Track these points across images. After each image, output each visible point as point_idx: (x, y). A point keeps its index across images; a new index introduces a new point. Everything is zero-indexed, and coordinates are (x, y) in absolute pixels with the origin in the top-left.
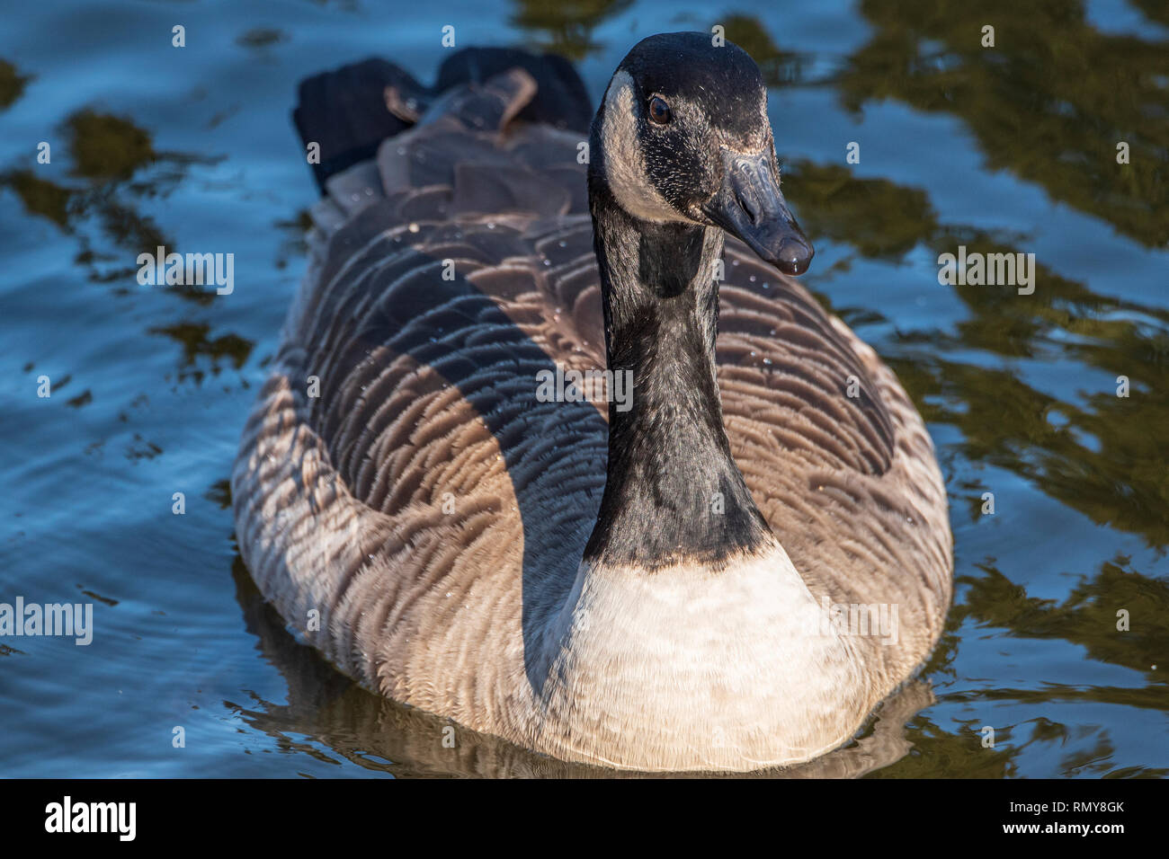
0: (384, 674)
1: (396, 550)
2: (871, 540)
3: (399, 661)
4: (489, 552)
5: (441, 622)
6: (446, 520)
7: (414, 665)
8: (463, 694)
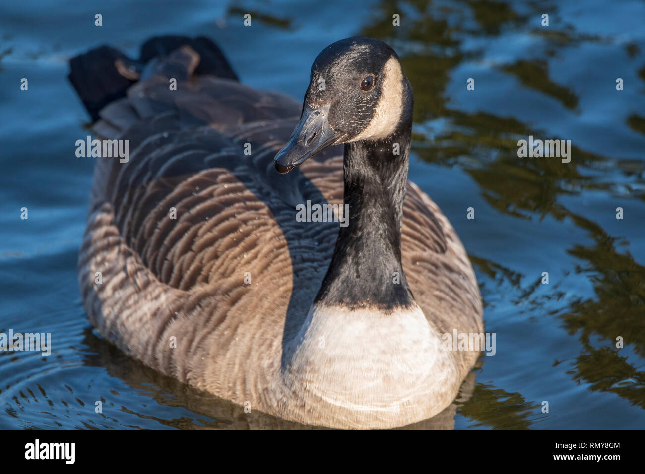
0: (191, 377)
1: (191, 309)
2: (447, 290)
3: (199, 370)
4: (246, 308)
5: (222, 348)
6: (220, 291)
7: (208, 373)
8: (239, 387)
